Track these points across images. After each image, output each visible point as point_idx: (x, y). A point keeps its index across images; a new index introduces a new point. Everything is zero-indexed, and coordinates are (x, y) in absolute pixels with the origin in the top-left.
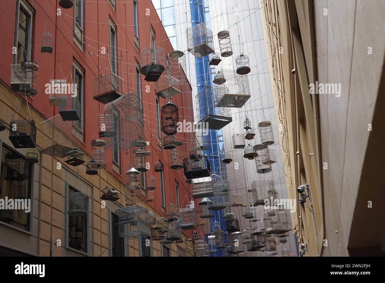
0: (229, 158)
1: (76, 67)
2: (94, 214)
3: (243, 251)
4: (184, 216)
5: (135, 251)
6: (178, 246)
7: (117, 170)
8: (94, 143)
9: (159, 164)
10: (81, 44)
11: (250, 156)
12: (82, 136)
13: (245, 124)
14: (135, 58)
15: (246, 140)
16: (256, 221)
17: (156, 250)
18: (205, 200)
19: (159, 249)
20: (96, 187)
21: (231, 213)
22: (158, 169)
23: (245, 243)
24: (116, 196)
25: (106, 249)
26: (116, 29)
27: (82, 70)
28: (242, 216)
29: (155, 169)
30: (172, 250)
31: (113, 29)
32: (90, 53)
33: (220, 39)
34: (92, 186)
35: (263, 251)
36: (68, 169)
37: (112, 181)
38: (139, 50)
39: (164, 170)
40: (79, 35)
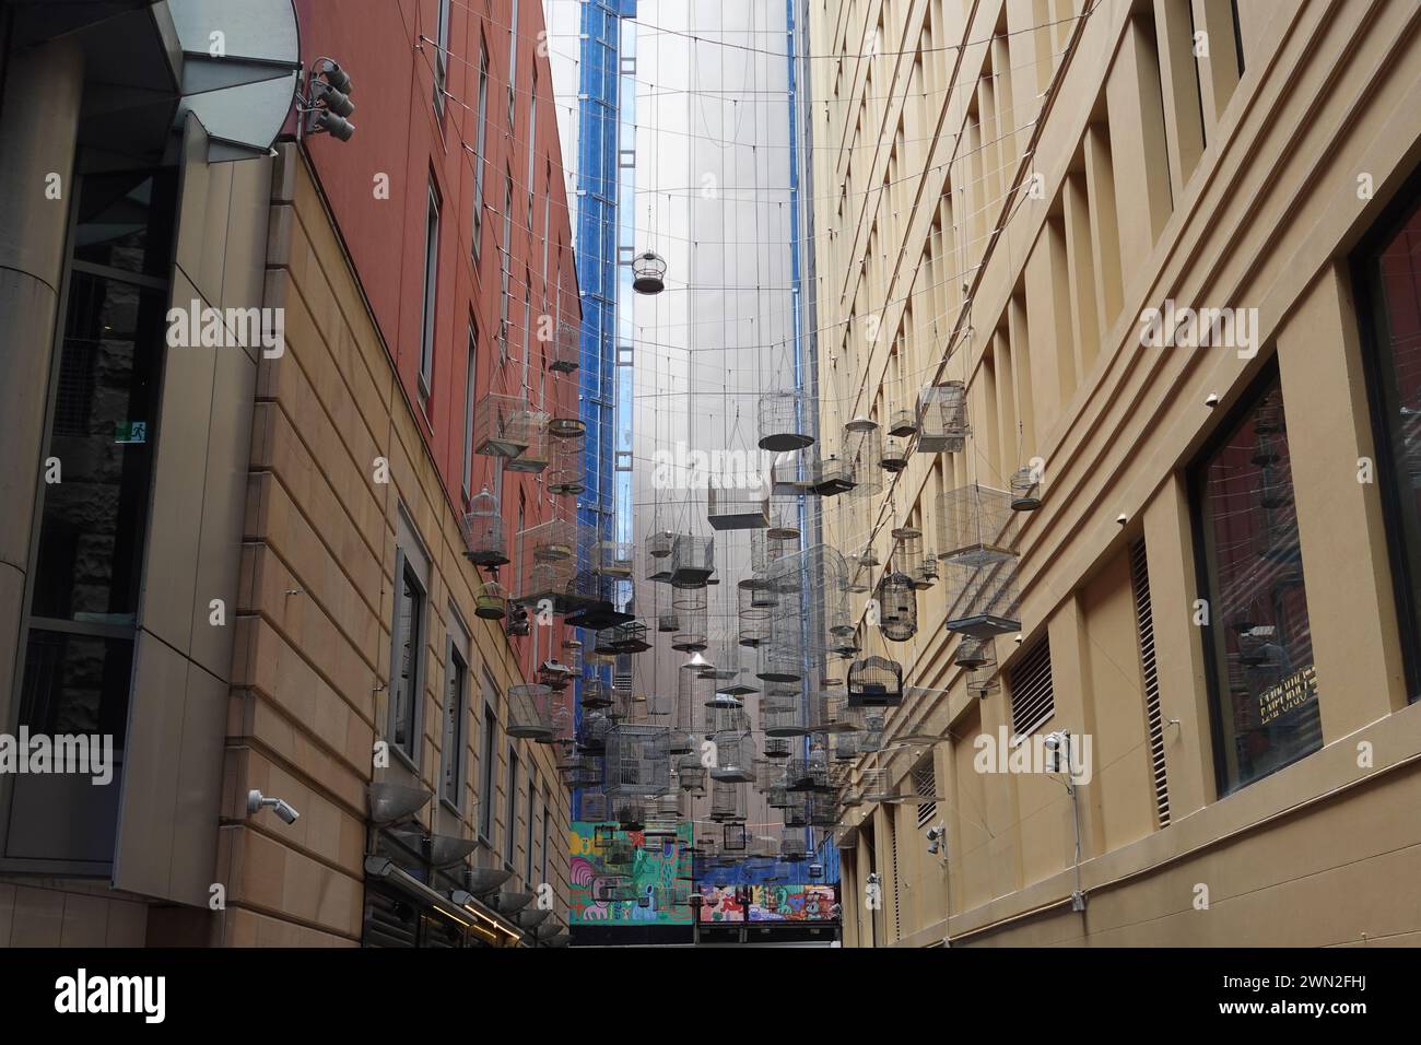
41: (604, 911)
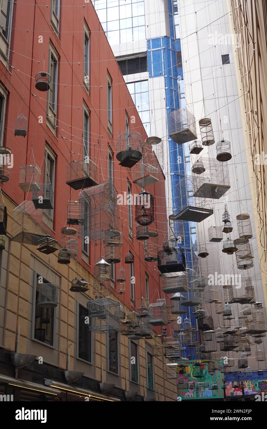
0: (205, 252)
1: (48, 151)
2: (62, 305)
3: (216, 351)
4: (154, 311)
5: (102, 346)
6: (146, 343)
7: (86, 260)
8: (64, 231)
9: (130, 256)
10: (54, 128)
11: (229, 251)
12: (52, 224)
13: (224, 217)
14: (108, 144)
15: (224, 233)
16: (231, 319)
17: (124, 345)
18: (177, 295)
19: (126, 344)
20: (64, 277)
21: (202, 310)
22: (129, 260)
23: (218, 342)
24: (85, 287)
25: (73, 342)
26: (90, 113)
27: (54, 155)
28: (217, 313)
29: (126, 260)
30: (140, 346)
31: (86, 113)
32: (63, 138)
33: (201, 127)
34: (61, 276)
35: (237, 351)
36: (37, 257)
37: (81, 271)
38: (112, 136)
39: (135, 262)
40: (52, 119)
41: (192, 394)
